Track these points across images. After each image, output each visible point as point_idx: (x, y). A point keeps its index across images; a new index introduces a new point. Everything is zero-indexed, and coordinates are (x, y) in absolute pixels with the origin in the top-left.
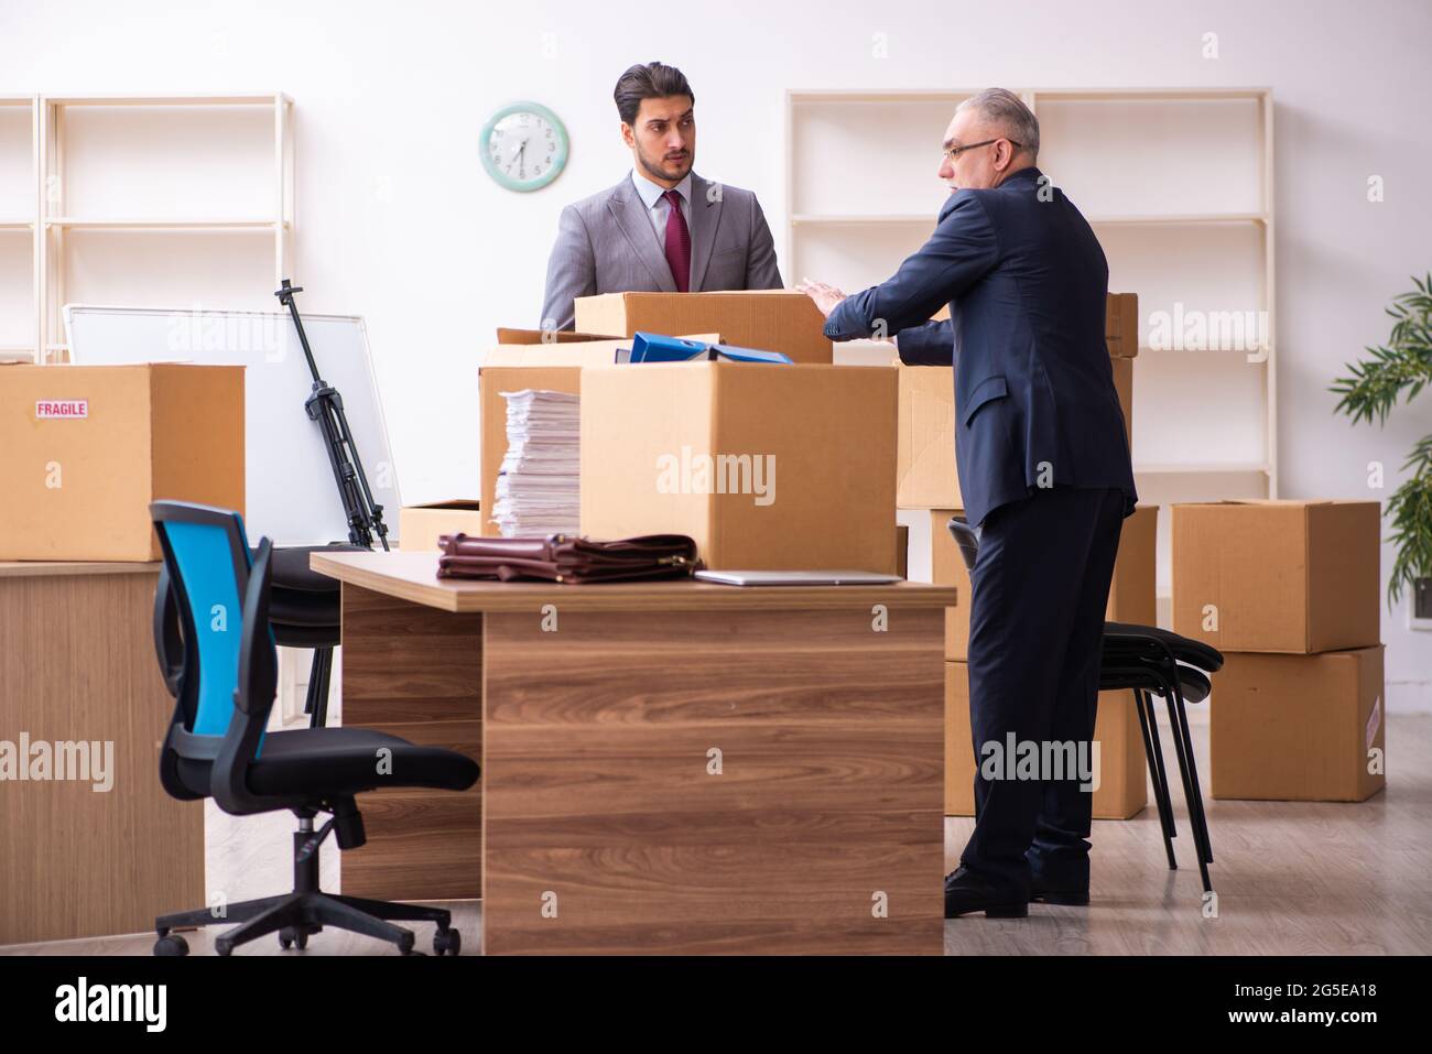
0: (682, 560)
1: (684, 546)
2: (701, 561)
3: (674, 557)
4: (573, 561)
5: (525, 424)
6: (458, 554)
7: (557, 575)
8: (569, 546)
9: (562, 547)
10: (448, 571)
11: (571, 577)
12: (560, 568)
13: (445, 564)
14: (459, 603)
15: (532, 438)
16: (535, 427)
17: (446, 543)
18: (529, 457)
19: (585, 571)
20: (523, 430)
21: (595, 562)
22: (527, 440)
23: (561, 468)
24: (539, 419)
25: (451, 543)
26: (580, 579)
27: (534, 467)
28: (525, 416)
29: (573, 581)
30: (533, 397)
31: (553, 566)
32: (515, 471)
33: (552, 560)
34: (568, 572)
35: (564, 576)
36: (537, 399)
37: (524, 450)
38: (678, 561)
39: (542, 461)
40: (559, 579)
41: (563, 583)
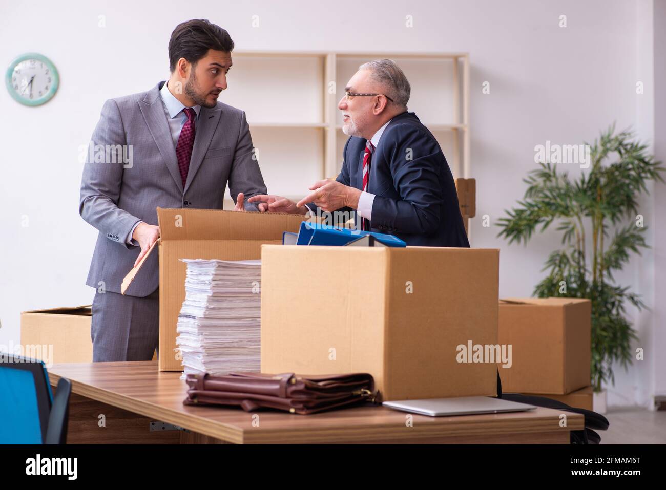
0: (369, 393)
1: (367, 381)
2: (379, 392)
3: (362, 390)
4: (303, 397)
5: (210, 283)
6: (205, 389)
7: (290, 407)
8: (301, 387)
9: (293, 388)
10: (196, 401)
11: (302, 409)
12: (294, 403)
13: (193, 396)
14: (245, 439)
15: (214, 293)
16: (217, 286)
17: (195, 380)
18: (212, 307)
19: (311, 405)
20: (208, 287)
21: (318, 398)
22: (211, 295)
23: (233, 314)
24: (219, 280)
25: (198, 381)
26: (309, 411)
27: (214, 314)
28: (210, 278)
29: (304, 413)
30: (217, 265)
31: (289, 401)
32: (203, 317)
33: (287, 397)
34: (301, 406)
35: (296, 409)
36: (219, 266)
37: (208, 301)
38: (365, 393)
39: (220, 309)
40: (292, 410)
41: (295, 413)
